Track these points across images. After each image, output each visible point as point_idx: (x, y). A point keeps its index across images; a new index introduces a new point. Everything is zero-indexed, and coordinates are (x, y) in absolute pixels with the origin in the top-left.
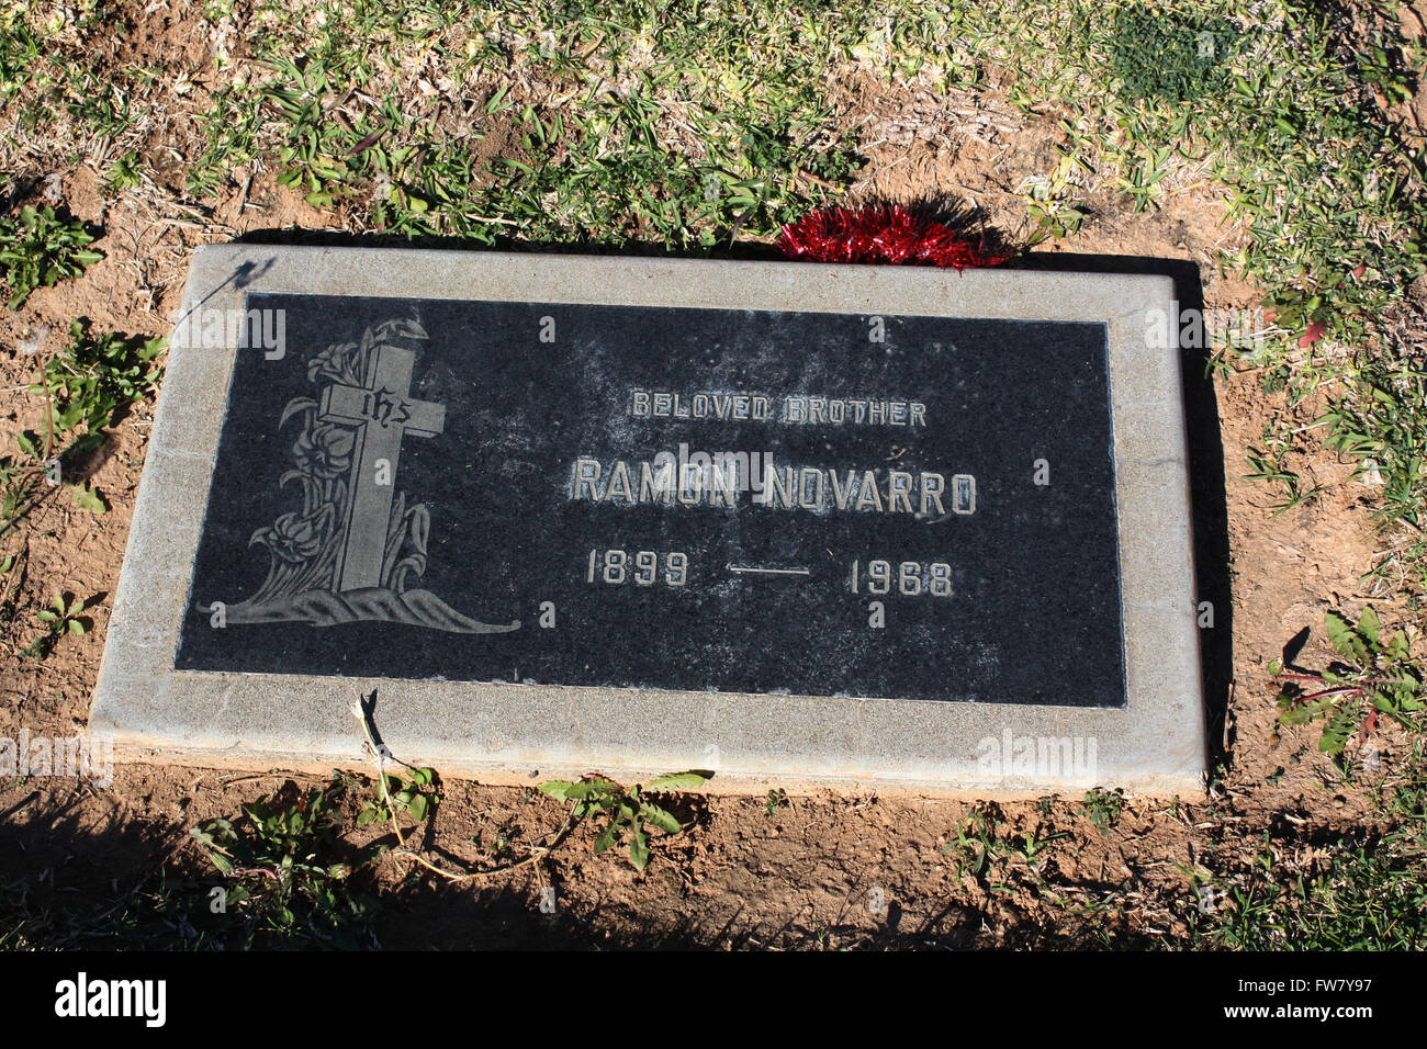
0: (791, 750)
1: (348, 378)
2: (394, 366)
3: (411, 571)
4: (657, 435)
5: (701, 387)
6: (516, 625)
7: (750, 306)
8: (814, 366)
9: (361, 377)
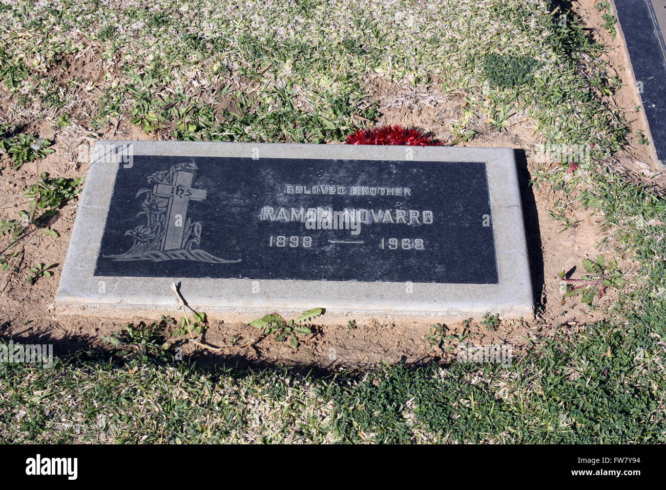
0: (358, 299)
1: (165, 181)
2: (185, 178)
3: (194, 243)
4: (297, 200)
5: (315, 183)
6: (240, 260)
7: (335, 158)
8: (363, 177)
9: (170, 182)
